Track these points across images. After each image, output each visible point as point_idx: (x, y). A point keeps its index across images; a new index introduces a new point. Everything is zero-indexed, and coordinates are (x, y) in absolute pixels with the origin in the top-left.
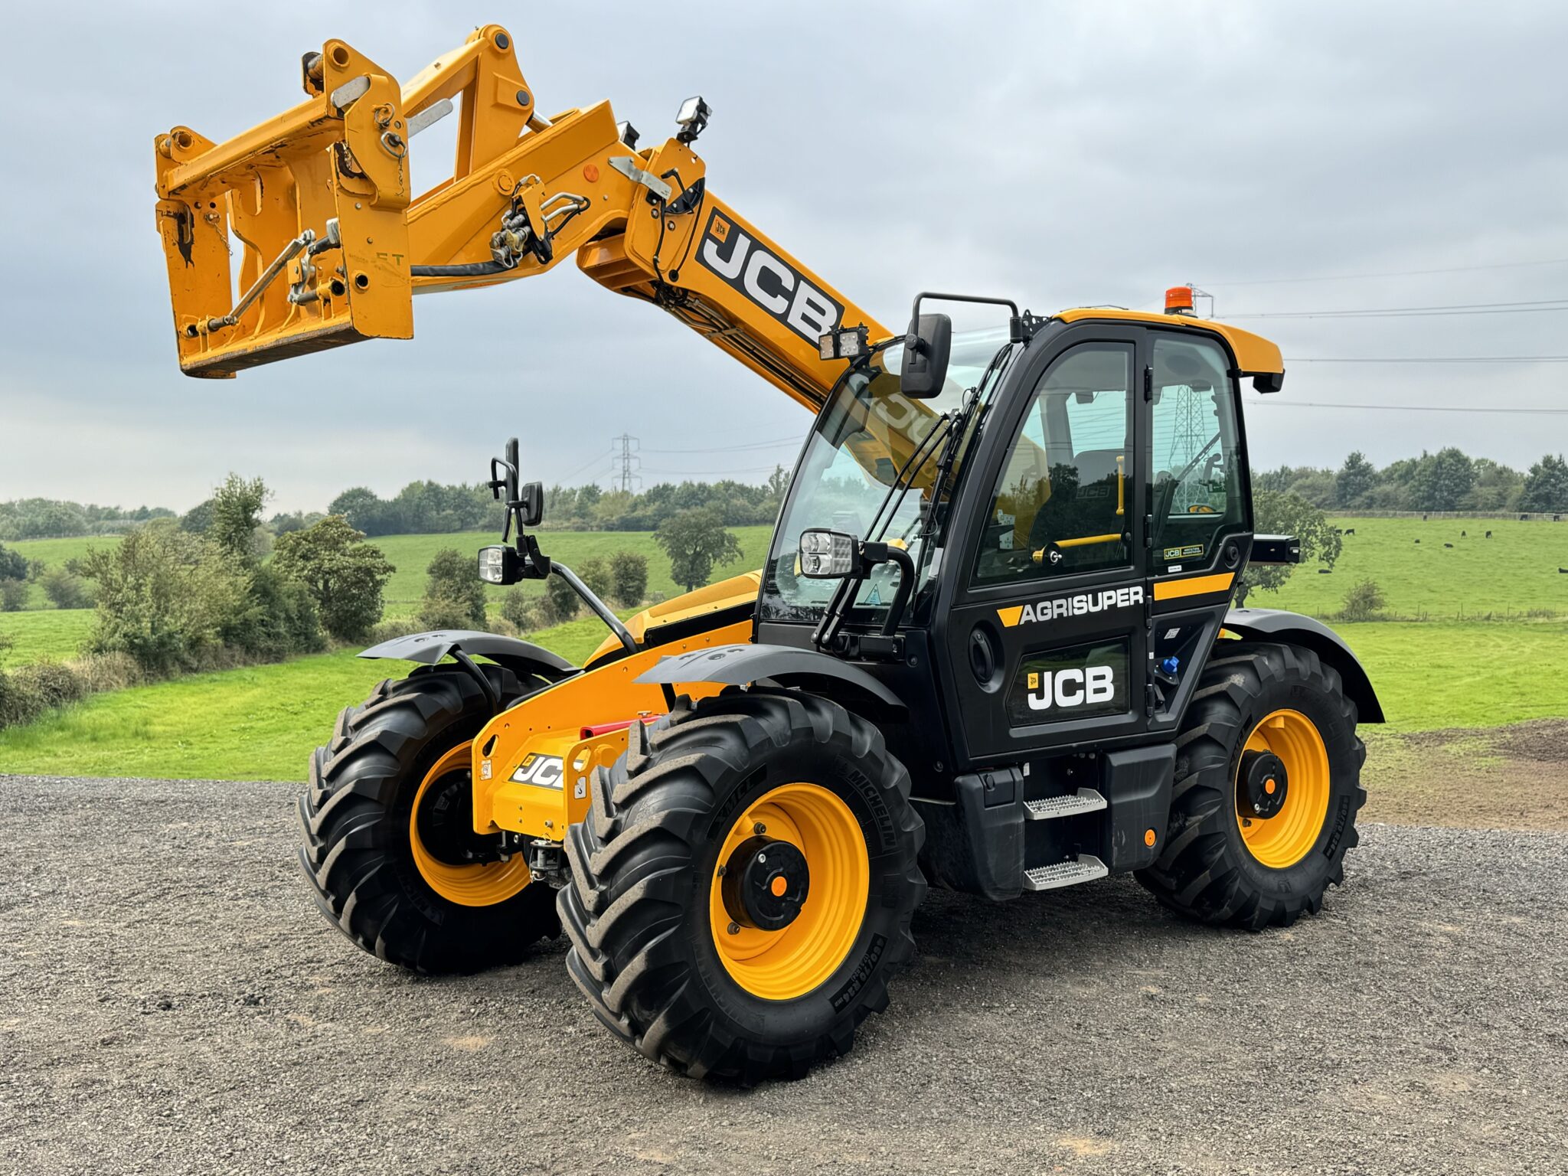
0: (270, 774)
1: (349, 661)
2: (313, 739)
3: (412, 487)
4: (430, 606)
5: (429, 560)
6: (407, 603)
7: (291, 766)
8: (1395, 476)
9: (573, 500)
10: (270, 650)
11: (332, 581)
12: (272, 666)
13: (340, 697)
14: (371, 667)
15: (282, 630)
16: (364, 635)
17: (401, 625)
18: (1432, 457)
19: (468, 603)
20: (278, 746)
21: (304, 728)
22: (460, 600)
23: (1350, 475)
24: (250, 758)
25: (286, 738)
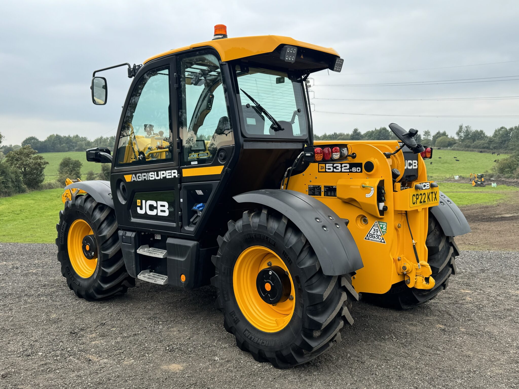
0: (12, 236)
1: (35, 196)
2: (25, 223)
3: (51, 136)
4: (61, 177)
5: (60, 161)
6: (51, 175)
7: (19, 233)
8: (367, 136)
9: (108, 141)
10: (6, 192)
11: (27, 168)
12: (7, 198)
13: (33, 208)
14: (42, 198)
15: (10, 185)
16: (39, 187)
17: (51, 183)
18: (378, 130)
19: (75, 175)
20: (13, 226)
21: (22, 219)
22: (72, 174)
23: (354, 135)
24: (3, 230)
25: (15, 223)
